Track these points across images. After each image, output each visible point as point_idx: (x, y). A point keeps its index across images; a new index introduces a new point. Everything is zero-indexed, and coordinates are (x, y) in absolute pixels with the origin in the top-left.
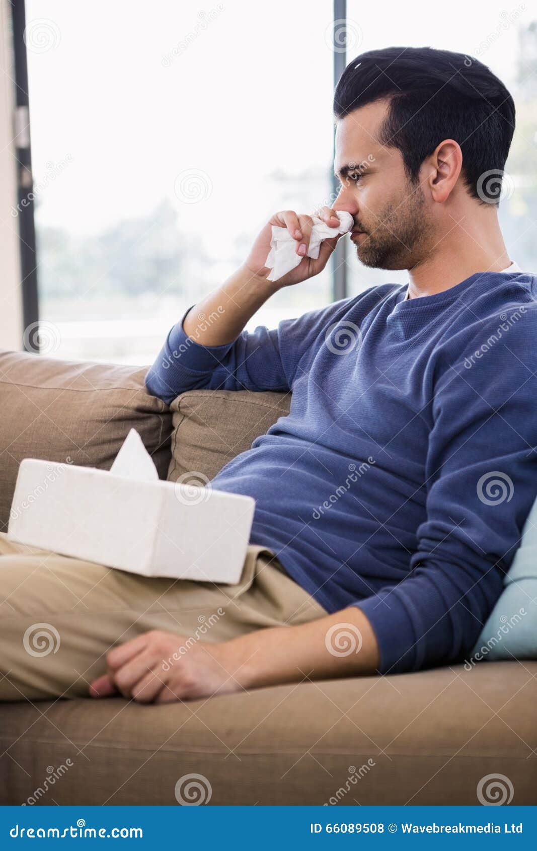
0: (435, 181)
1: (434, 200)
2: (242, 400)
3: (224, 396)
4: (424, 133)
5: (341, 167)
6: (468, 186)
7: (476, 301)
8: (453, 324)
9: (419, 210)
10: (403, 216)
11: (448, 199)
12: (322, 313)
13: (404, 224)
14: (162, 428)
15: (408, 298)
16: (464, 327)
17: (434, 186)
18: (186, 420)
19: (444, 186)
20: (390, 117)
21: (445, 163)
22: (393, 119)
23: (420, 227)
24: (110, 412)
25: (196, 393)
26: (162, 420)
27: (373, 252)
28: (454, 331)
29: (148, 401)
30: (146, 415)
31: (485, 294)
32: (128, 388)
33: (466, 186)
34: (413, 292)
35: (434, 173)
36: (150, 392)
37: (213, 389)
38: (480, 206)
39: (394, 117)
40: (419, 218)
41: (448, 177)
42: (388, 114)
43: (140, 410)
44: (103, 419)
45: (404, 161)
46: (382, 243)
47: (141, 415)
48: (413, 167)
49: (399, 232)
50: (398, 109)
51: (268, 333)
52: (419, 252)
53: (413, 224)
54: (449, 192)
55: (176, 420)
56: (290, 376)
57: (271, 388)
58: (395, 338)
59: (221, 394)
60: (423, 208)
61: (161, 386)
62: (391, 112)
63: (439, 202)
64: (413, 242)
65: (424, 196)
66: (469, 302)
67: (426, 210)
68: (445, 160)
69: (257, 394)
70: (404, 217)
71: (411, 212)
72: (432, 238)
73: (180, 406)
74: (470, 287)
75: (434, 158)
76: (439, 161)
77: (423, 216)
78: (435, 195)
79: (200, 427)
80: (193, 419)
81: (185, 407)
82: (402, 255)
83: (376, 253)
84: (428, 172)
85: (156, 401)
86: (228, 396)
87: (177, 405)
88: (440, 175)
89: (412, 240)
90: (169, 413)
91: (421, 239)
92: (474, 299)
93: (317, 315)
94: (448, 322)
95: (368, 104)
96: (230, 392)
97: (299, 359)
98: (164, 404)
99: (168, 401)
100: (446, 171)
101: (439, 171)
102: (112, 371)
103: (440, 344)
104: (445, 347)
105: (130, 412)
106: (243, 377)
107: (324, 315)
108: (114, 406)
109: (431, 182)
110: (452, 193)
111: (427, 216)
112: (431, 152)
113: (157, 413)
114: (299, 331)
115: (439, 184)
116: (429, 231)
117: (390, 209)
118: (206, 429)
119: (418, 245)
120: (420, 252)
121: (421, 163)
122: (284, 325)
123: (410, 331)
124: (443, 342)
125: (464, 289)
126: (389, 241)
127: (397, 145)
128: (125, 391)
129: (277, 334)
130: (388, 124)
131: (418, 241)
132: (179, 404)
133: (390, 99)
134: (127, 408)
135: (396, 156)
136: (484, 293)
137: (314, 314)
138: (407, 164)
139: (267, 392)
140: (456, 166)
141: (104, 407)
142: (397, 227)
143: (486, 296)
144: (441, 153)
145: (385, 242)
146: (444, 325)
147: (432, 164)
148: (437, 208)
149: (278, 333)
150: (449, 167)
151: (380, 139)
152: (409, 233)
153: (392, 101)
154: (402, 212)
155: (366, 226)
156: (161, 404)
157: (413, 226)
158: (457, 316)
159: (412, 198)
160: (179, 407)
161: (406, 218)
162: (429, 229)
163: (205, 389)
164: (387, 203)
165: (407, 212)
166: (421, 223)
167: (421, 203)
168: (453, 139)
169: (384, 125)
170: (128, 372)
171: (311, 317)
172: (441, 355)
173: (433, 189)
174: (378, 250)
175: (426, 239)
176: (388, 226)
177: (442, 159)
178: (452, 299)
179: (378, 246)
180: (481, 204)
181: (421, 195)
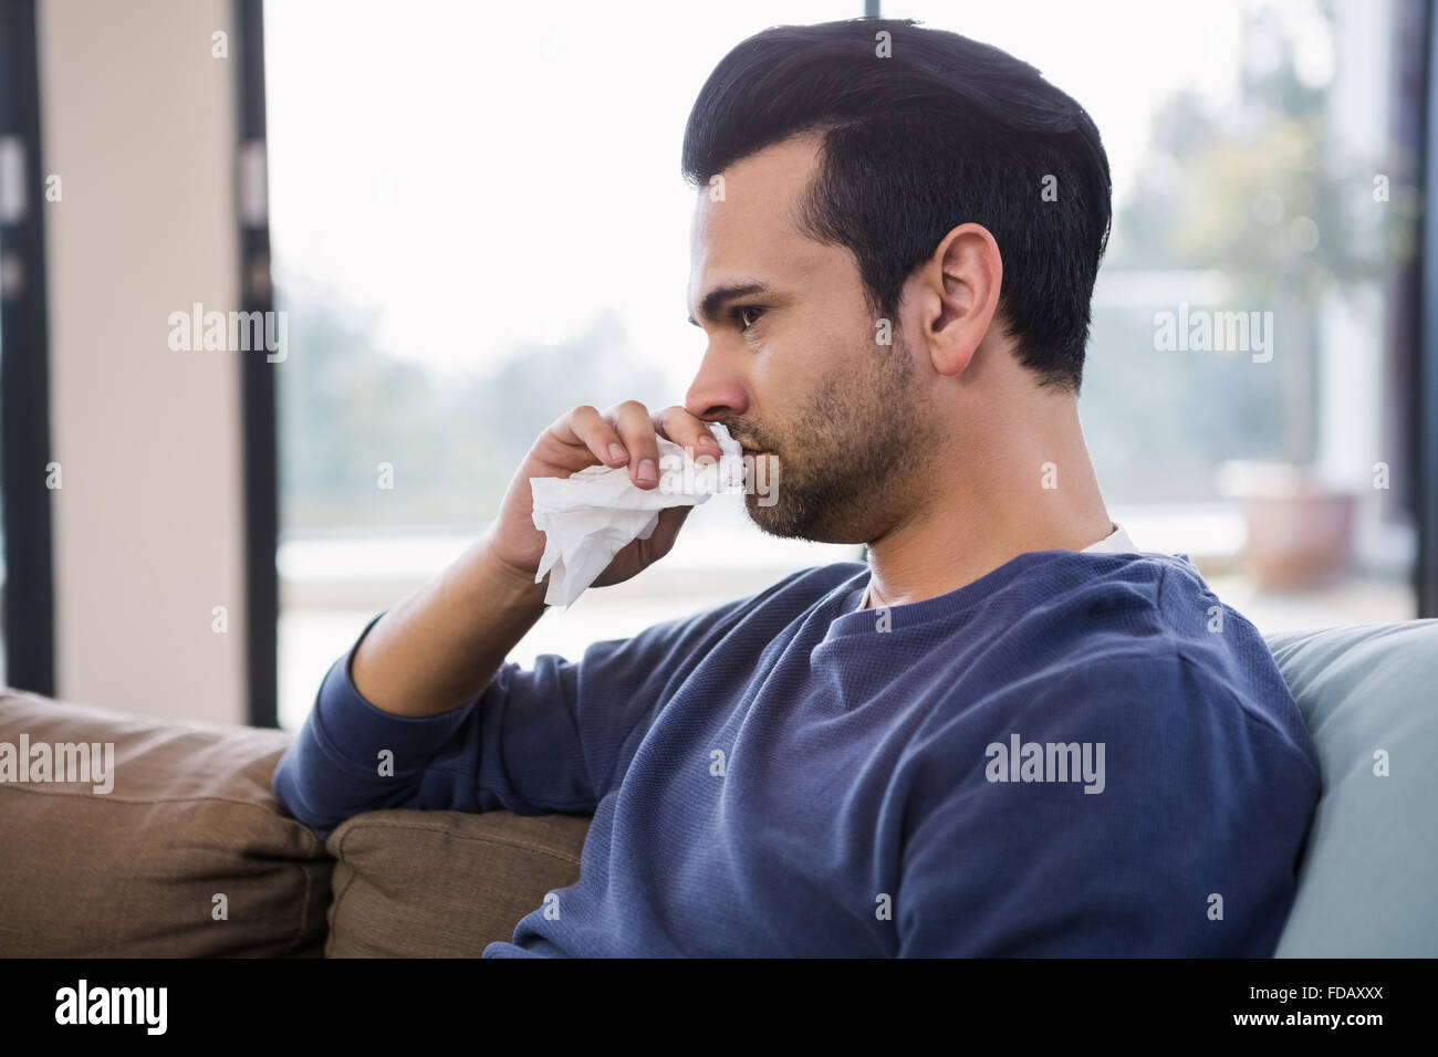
0: (937, 325)
1: (936, 370)
2: (489, 836)
3: (446, 826)
4: (908, 209)
5: (705, 294)
6: (1016, 338)
7: (1018, 624)
8: (959, 682)
9: (900, 392)
10: (863, 407)
11: (968, 367)
12: (682, 629)
13: (865, 426)
14: (307, 895)
15: (868, 604)
16: (985, 693)
17: (938, 337)
18: (359, 884)
19: (961, 337)
20: (826, 172)
21: (958, 280)
22: (833, 177)
23: (903, 435)
24: (182, 859)
25: (384, 818)
26: (309, 876)
27: (790, 498)
28: (959, 702)
29: (275, 835)
30: (268, 865)
31: (1042, 609)
32: (233, 799)
33: (1011, 338)
34: (877, 592)
35: (934, 308)
36: (284, 810)
37: (424, 808)
38: (1041, 389)
39: (833, 172)
40: (900, 412)
41: (968, 314)
42: (821, 164)
43: (252, 854)
44: (165, 875)
45: (863, 278)
46: (811, 475)
47: (254, 865)
48: (884, 291)
49: (852, 447)
50: (841, 155)
51: (557, 672)
52: (897, 496)
53: (885, 428)
54: (972, 350)
55: (340, 880)
56: (601, 782)
57: (559, 807)
58: (825, 706)
59: (438, 822)
60: (910, 388)
61: (303, 801)
62: (827, 162)
63: (951, 374)
64: (886, 470)
65: (911, 358)
66: (1001, 626)
67: (917, 392)
68: (959, 273)
69: (526, 822)
70: (864, 411)
71: (881, 397)
72: (929, 462)
73: (345, 848)
74: (1009, 587)
75: (934, 270)
76: (946, 277)
77: (908, 408)
78: (936, 355)
79: (387, 901)
80: (373, 881)
81: (354, 852)
82: (860, 502)
83: (796, 501)
84: (920, 301)
85: (295, 834)
86: (457, 826)
87: (337, 846)
88: (948, 312)
89: (884, 465)
90: (326, 861)
91: (905, 464)
92: (1013, 619)
93: (670, 633)
94: (946, 672)
95: (769, 146)
96: (462, 814)
97: (623, 742)
98: (314, 839)
99: (322, 835)
100: (961, 300)
101: (946, 299)
102: (210, 750)
103: (923, 737)
104: (933, 746)
105: (230, 859)
106: (493, 782)
107: (686, 633)
108: (192, 845)
109: (928, 326)
110: (979, 355)
111: (921, 407)
112: (927, 255)
113: (298, 860)
114: (626, 671)
115: (947, 330)
116: (923, 446)
117: (829, 390)
118: (400, 907)
119: (895, 478)
120: (902, 495)
121: (904, 279)
122: (597, 654)
123: (857, 687)
124: (930, 731)
125: (992, 591)
126: (828, 469)
127: (845, 239)
128: (222, 808)
129: (576, 678)
130: (821, 188)
131: (897, 468)
132: (341, 845)
133: (821, 133)
134: (223, 849)
135: (842, 263)
136: (1040, 604)
137: (664, 632)
138: (870, 283)
139: (552, 818)
140: (988, 288)
141: (171, 846)
142: (847, 434)
143: (1043, 615)
144: (950, 257)
145: (820, 473)
146: (937, 681)
147: (928, 284)
148: (946, 389)
149: (580, 675)
150: (972, 290)
151: (804, 226)
152: (877, 450)
153: (827, 138)
154: (860, 397)
155: (771, 434)
156: (307, 840)
157: (884, 431)
158: (969, 661)
159: (883, 365)
160: (341, 851)
161: (869, 413)
162: (923, 441)
163: (407, 807)
164: (823, 378)
165: (871, 398)
166: (904, 425)
167: (905, 377)
168: (979, 222)
169: (813, 192)
170: (242, 756)
171: (658, 639)
172: (920, 767)
173: (934, 342)
174: (802, 493)
175: (914, 465)
176: (825, 432)
177: (952, 273)
178: (962, 616)
179: (802, 483)
180: (1041, 385)
181: (905, 357)
